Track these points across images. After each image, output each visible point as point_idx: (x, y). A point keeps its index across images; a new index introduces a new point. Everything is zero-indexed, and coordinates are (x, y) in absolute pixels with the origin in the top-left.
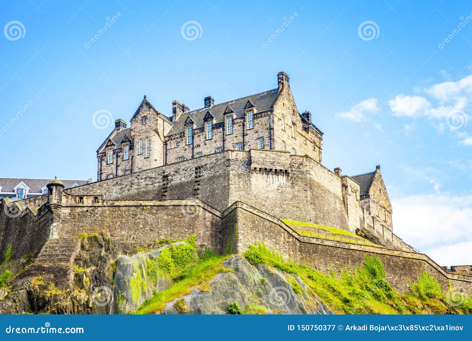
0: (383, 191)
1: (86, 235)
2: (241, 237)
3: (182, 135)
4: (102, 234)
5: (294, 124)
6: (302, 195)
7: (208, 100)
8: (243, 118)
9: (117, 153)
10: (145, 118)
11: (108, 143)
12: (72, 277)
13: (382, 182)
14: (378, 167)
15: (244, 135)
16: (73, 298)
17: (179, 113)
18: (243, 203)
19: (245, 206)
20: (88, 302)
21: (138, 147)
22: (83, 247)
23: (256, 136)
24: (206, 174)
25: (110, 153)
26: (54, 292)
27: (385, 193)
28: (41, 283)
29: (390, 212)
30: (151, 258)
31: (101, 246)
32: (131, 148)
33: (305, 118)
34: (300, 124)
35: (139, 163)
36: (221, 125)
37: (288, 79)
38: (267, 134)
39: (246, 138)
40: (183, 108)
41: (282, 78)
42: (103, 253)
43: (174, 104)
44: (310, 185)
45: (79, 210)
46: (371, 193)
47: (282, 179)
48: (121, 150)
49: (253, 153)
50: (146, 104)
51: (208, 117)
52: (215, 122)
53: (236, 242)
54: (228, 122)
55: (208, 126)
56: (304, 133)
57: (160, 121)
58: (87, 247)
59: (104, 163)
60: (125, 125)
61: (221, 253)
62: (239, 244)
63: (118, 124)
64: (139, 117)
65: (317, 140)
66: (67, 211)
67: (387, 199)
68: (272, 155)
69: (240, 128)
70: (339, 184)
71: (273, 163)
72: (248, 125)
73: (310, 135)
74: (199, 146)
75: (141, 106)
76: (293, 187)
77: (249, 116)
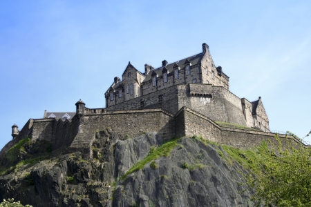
0: (263, 110)
1: (98, 131)
2: (186, 127)
3: (151, 81)
4: (107, 130)
5: (213, 71)
6: (220, 108)
7: (164, 62)
8: (184, 69)
9: (115, 94)
10: (130, 73)
11: (111, 89)
12: (91, 152)
13: (262, 106)
14: (260, 98)
15: (185, 78)
16: (92, 164)
17: (149, 71)
18: (187, 108)
19: (188, 109)
20: (100, 166)
21: (127, 89)
22: (97, 137)
23: (192, 78)
24: (164, 99)
25: (112, 94)
26: (81, 161)
27: (265, 112)
28: (75, 156)
29: (268, 122)
30: (136, 141)
31: (107, 136)
32: (123, 91)
33: (219, 69)
34: (216, 72)
35: (128, 97)
36: (172, 74)
37: (208, 47)
38: (198, 77)
39: (187, 80)
40: (151, 68)
41: (204, 46)
42: (108, 140)
43: (146, 65)
44: (224, 102)
45: (94, 117)
46: (257, 111)
47: (208, 100)
48: (117, 92)
49: (191, 85)
50: (130, 66)
51: (164, 71)
52: (168, 72)
53: (184, 128)
54: (176, 72)
55: (165, 75)
56: (219, 77)
57: (138, 75)
58: (99, 137)
59: (109, 100)
60: (119, 80)
61: (173, 138)
62: (186, 131)
63: (116, 79)
64: (127, 73)
65: (226, 81)
66: (87, 118)
67: (266, 115)
68: (202, 86)
69: (183, 75)
70: (240, 103)
71: (202, 91)
72: (187, 73)
73: (222, 78)
74: (160, 86)
75: (128, 67)
76: (214, 104)
77: (187, 68)
